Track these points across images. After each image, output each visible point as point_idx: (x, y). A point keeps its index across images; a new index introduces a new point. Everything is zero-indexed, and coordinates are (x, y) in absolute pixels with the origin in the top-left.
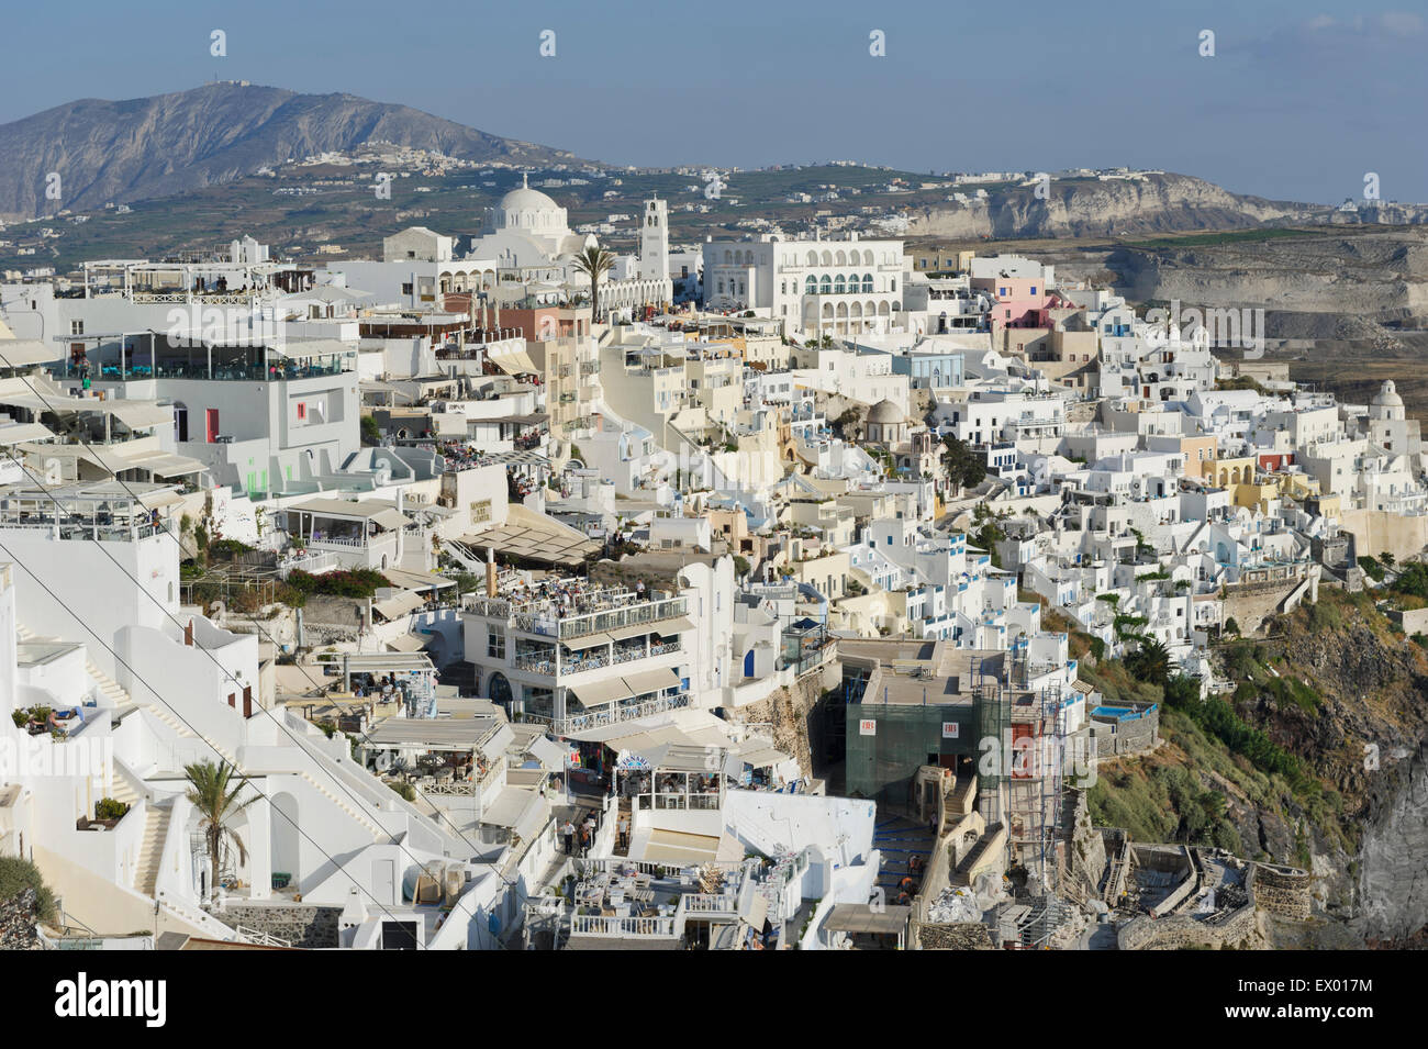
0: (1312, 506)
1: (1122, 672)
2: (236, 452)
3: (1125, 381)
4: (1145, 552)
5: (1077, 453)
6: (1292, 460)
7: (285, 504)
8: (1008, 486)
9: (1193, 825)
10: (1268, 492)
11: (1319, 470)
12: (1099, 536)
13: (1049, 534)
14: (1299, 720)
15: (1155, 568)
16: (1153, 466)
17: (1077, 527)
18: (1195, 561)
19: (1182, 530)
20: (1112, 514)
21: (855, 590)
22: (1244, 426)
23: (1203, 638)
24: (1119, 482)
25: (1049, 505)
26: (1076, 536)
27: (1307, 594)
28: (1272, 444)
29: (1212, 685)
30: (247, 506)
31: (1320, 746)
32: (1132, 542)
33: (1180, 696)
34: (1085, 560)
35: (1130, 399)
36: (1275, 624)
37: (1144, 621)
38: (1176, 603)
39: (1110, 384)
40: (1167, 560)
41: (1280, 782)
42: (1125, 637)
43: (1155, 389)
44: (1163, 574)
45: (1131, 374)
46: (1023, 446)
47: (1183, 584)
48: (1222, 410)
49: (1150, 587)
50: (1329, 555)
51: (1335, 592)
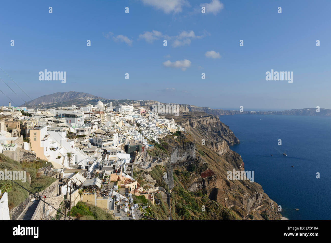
0: (167, 128)
1: (151, 142)
2: (72, 124)
3: (151, 118)
4: (153, 132)
5: (147, 124)
6: (165, 124)
7: (77, 129)
8: (142, 127)
9: (157, 155)
10: (163, 127)
11: (167, 125)
12: (149, 131)
13: (145, 131)
14: (165, 146)
15: (154, 133)
16: (154, 125)
17: (147, 130)
18: (157, 133)
19: (156, 130)
20: (150, 129)
21: (128, 136)
22: (161, 122)
23: (158, 139)
24: (151, 126)
25: (145, 128)
26: (147, 131)
27: (166, 135)
28: (163, 123)
29: (159, 143)
30: (73, 129)
31: (167, 148)
32: (152, 131)
33: (156, 144)
34: (148, 133)
35: (152, 119)
36: (164, 138)
37: (153, 138)
38: (156, 136)
39: (150, 118)
40: (155, 133)
41: (164, 151)
42: (151, 139)
43: (154, 118)
44: (155, 134)
45: (152, 117)
46: (143, 123)
47: (156, 135)
48: (159, 120)
49: (153, 135)
50: (168, 132)
51: (168, 135)
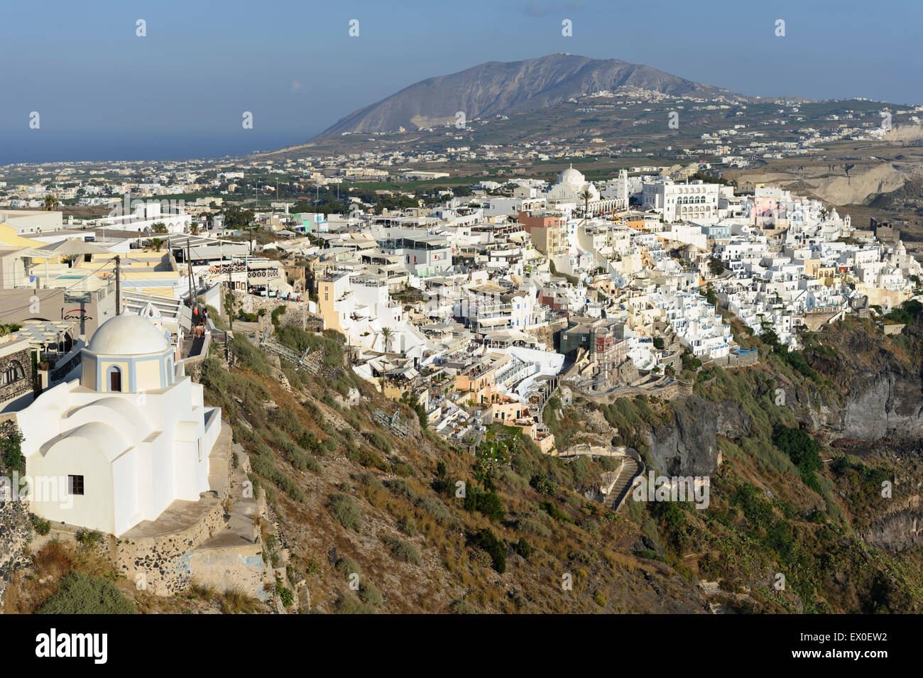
0: (853, 287)
1: (758, 340)
3: (796, 238)
4: (779, 300)
5: (766, 264)
6: (852, 269)
8: (735, 275)
10: (837, 281)
11: (858, 272)
12: (762, 294)
13: (745, 292)
14: (828, 361)
15: (781, 306)
16: (793, 270)
17: (756, 290)
18: (797, 304)
19: (796, 293)
20: (768, 286)
21: (649, 307)
22: (838, 256)
23: (795, 330)
24: (776, 275)
25: (747, 282)
26: (755, 293)
27: (841, 316)
28: (845, 263)
29: (794, 345)
31: (836, 370)
32: (775, 296)
33: (780, 350)
34: (756, 302)
35: (795, 243)
36: (825, 327)
37: (773, 324)
38: (786, 318)
39: (790, 238)
40: (786, 303)
41: (808, 380)
42: (764, 329)
43: (807, 241)
44: (784, 308)
45: (799, 235)
46: (746, 261)
47: (790, 312)
48: (829, 249)
49: (778, 312)
50: (855, 304)
51: (853, 317)
